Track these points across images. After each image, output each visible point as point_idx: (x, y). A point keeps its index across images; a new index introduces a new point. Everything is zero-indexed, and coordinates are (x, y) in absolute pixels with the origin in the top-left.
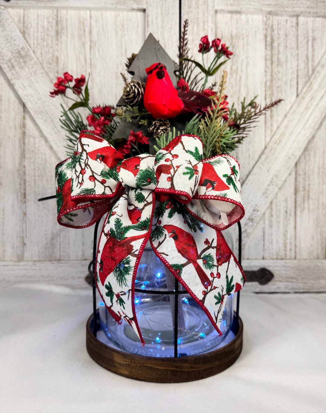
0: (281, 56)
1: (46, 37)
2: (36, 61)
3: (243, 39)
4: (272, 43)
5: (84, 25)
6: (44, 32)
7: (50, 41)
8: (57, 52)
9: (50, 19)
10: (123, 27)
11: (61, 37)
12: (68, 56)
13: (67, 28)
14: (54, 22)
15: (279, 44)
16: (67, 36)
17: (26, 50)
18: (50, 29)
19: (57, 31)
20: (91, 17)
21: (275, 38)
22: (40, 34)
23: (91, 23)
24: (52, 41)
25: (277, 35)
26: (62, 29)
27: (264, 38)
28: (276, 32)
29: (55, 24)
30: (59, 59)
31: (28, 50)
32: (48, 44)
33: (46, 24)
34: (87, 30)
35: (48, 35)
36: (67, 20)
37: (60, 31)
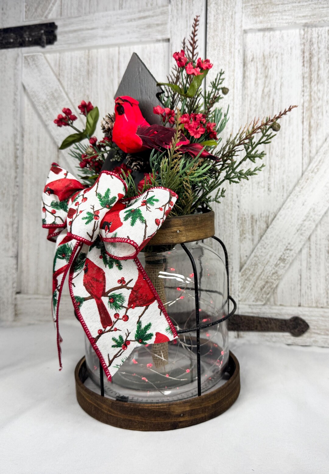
0: (321, 72)
1: (79, 77)
2: (67, 102)
3: (277, 57)
4: (311, 58)
5: (113, 63)
6: (77, 73)
7: (81, 81)
8: (88, 91)
9: (83, 60)
10: (150, 59)
11: (92, 76)
12: (97, 94)
13: (97, 67)
14: (86, 62)
15: (319, 59)
16: (97, 74)
17: (59, 91)
18: (82, 69)
19: (88, 71)
20: (119, 53)
21: (314, 52)
22: (73, 74)
23: (119, 59)
24: (83, 80)
25: (317, 49)
26: (93, 67)
27: (302, 53)
28: (315, 46)
29: (86, 64)
30: (90, 97)
31: (61, 91)
32: (80, 84)
33: (78, 65)
34: (116, 66)
35: (80, 75)
36: (97, 58)
37: (90, 70)
